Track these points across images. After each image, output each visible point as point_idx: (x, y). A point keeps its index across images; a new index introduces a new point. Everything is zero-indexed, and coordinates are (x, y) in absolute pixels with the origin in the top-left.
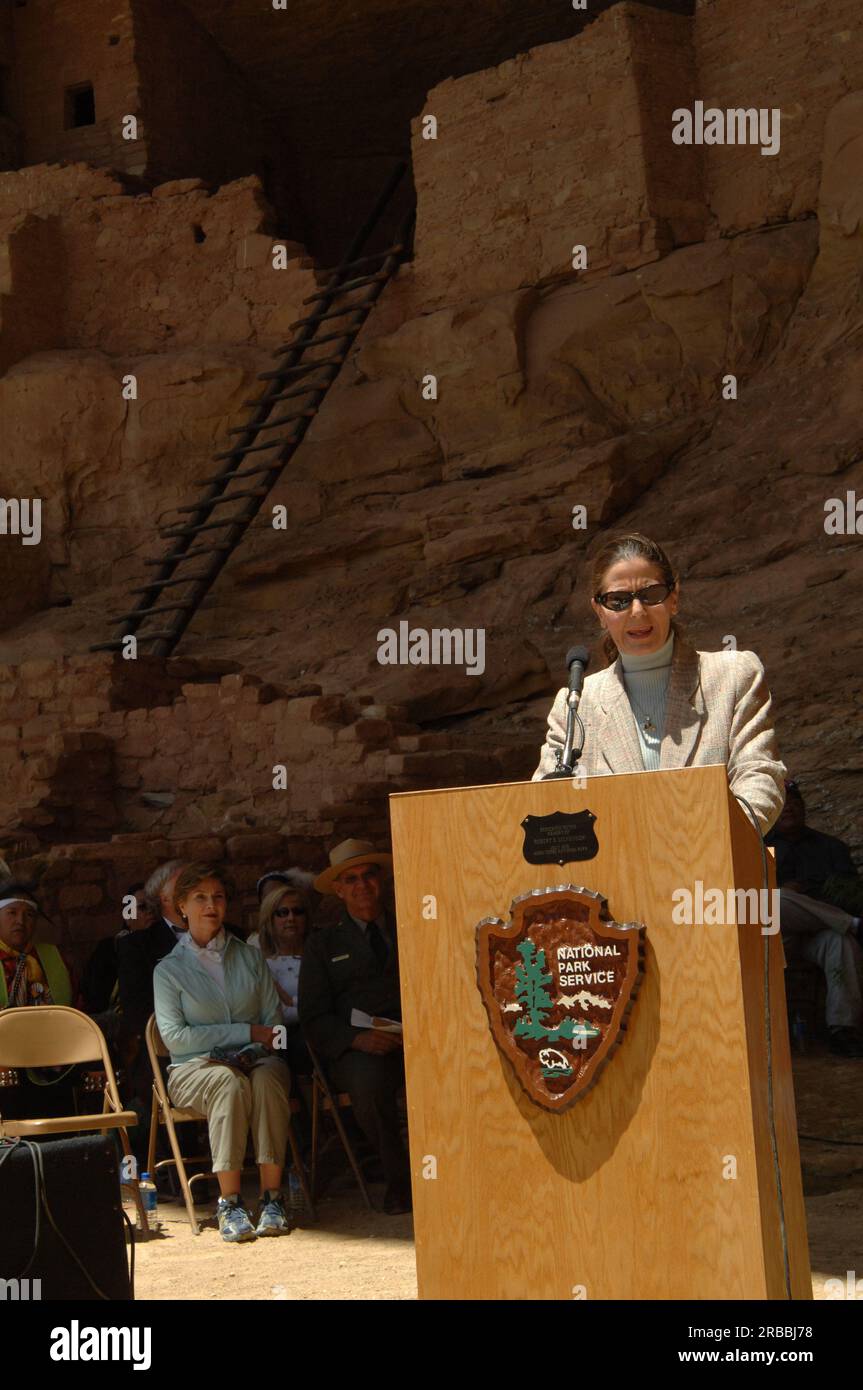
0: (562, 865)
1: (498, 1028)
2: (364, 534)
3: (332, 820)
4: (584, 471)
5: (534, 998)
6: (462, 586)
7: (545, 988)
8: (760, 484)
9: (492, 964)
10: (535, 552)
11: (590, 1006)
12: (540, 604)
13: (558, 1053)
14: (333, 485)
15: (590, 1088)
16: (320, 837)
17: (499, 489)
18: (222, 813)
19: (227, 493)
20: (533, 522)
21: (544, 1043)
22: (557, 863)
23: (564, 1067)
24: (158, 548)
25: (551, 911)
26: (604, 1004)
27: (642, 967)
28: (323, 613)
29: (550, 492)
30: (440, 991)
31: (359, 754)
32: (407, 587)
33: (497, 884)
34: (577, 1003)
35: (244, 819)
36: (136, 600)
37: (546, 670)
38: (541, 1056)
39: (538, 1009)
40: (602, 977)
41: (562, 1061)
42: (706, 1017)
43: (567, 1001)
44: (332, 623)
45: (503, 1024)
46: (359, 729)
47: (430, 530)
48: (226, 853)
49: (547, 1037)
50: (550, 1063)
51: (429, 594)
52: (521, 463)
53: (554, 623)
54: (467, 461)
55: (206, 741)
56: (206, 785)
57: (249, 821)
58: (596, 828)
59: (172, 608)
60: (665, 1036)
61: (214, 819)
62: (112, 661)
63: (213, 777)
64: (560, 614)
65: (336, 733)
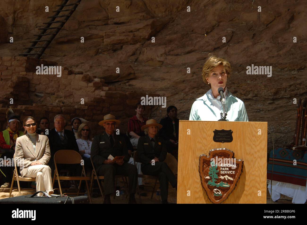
0: (223, 143)
1: (203, 182)
2: (89, 35)
3: (87, 105)
4: (144, 26)
5: (213, 176)
6: (113, 50)
7: (217, 174)
8: (187, 34)
9: (203, 166)
10: (131, 44)
11: (228, 179)
12: (132, 57)
13: (218, 190)
14: (81, 22)
15: (226, 199)
16: (84, 109)
17: (123, 28)
18: (56, 100)
19: (55, 21)
20: (131, 37)
21: (215, 187)
22: (222, 142)
23: (220, 194)
24: (36, 31)
25: (220, 154)
26: (231, 179)
27: (242, 170)
28: (78, 53)
29: (136, 30)
30: (188, 171)
31: (93, 90)
32: (99, 49)
33: (206, 146)
34: (225, 178)
35: (61, 102)
36: (31, 44)
37: (134, 74)
38: (214, 190)
39: (214, 179)
40: (232, 172)
41: (219, 192)
42: (257, 184)
43: (222, 177)
44: (80, 55)
45: (205, 181)
46: (94, 84)
47: (106, 36)
48: (62, 111)
49: (216, 186)
50: (216, 192)
51: (105, 51)
52: (128, 22)
53: (135, 62)
54: (114, 20)
55: (53, 82)
56: (52, 93)
57: (63, 103)
58: (233, 134)
59: (40, 47)
60: (246, 188)
61: (54, 101)
62: (27, 59)
63: (54, 91)
64: (137, 60)
65: (88, 84)
